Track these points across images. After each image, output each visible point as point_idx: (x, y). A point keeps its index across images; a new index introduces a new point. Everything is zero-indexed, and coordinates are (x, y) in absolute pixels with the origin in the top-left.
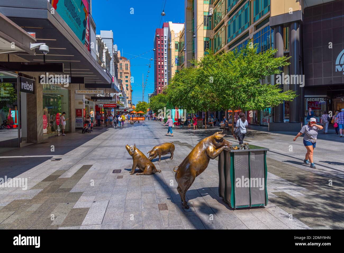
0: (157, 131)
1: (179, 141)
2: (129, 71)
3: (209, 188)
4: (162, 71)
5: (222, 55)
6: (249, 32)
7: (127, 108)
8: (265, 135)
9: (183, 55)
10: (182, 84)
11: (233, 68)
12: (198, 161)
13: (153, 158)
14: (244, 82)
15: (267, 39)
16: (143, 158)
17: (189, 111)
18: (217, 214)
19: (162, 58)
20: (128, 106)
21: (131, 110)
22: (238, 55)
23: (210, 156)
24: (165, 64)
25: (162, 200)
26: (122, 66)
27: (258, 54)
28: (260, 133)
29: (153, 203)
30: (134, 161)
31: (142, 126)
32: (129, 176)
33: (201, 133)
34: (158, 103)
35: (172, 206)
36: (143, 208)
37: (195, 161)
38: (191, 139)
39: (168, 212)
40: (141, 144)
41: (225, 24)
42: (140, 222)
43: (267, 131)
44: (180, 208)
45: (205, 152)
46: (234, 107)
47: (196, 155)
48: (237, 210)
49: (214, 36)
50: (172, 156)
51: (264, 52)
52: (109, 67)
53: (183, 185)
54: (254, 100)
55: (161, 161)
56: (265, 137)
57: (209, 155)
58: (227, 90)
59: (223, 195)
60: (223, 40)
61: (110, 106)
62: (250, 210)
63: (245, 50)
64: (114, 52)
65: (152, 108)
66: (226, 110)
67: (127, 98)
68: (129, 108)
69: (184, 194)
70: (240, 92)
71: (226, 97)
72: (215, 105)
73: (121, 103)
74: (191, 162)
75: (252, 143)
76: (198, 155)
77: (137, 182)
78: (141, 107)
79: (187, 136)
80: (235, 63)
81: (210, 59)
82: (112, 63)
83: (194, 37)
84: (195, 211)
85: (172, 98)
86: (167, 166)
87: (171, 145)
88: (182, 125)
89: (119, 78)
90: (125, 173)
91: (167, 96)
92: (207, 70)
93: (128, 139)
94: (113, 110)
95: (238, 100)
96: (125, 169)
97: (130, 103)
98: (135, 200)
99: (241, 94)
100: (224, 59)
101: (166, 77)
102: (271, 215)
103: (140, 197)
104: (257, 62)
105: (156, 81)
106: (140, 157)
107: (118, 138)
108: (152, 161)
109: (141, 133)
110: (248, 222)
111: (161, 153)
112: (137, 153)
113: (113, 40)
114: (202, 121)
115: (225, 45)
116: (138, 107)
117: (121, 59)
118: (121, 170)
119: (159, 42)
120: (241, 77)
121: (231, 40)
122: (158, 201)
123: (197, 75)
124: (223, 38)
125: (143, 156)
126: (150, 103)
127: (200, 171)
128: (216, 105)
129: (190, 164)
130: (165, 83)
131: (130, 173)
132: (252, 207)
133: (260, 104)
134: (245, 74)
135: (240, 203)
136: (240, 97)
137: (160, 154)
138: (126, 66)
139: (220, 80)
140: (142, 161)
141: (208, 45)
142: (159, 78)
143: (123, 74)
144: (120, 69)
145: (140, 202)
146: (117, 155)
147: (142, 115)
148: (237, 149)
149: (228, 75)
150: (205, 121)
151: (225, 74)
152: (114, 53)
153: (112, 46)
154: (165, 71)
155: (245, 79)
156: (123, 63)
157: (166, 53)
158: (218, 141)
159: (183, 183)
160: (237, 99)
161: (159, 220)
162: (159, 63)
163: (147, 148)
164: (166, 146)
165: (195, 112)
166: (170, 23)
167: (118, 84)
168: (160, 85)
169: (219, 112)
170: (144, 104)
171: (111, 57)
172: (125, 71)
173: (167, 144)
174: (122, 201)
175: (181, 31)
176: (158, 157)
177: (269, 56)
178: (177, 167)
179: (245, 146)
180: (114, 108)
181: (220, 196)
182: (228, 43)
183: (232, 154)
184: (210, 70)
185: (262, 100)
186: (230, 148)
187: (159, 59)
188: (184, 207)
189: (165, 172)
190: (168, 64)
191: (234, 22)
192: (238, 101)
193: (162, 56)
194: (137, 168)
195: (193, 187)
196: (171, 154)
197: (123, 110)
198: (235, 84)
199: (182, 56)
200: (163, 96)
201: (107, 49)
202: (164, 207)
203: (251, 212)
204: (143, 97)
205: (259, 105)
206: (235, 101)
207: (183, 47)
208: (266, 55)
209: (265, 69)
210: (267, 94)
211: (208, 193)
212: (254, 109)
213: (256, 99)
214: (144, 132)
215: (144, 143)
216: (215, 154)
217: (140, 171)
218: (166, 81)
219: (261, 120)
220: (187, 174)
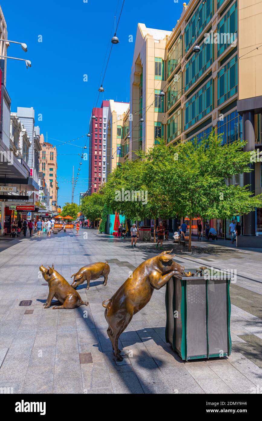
0: (89, 244)
1: (118, 259)
2: (54, 162)
3: (153, 329)
4: (100, 164)
5: (177, 146)
6: (211, 117)
7: (50, 211)
8: (232, 252)
9: (128, 143)
10: (124, 182)
11: (191, 164)
12: (137, 292)
13: (79, 284)
14: (205, 182)
15: (235, 127)
16: (63, 285)
17: (133, 218)
18: (161, 369)
19: (99, 146)
20: (51, 208)
21: (56, 214)
22: (198, 147)
23: (154, 285)
24: (104, 154)
25: (85, 347)
26: (45, 154)
27: (222, 146)
28: (225, 250)
29: (72, 352)
30: (51, 288)
31: (69, 237)
32: (42, 310)
33: (148, 248)
34: (92, 206)
35: (99, 358)
36: (56, 360)
37: (133, 291)
38: (134, 257)
39: (92, 366)
40: (64, 263)
41: (182, 106)
42: (50, 382)
43: (235, 247)
44: (110, 359)
45: (147, 279)
46: (192, 214)
47: (134, 283)
48: (190, 362)
49: (168, 121)
50: (106, 281)
51: (230, 144)
52: (27, 156)
53: (115, 326)
54: (217, 206)
55: (91, 288)
56: (232, 255)
57: (153, 283)
58: (183, 191)
59: (171, 339)
60: (179, 126)
61: (25, 209)
62: (208, 362)
63: (207, 140)
64: (34, 136)
65: (84, 211)
66: (182, 218)
67: (50, 198)
68: (53, 211)
69: (116, 339)
70: (199, 194)
71: (182, 201)
72: (167, 211)
73: (41, 204)
74: (127, 294)
75: (214, 263)
76: (137, 283)
77: (53, 320)
78: (70, 212)
79: (129, 252)
80: (194, 157)
81: (161, 151)
82: (31, 150)
83: (142, 121)
84: (131, 364)
85: (111, 199)
86: (97, 295)
87: (105, 266)
88: (123, 236)
89: (41, 170)
90: (37, 306)
91: (104, 197)
92: (157, 165)
93: (47, 255)
94: (30, 213)
95: (197, 205)
96: (37, 300)
97: (55, 205)
98: (47, 348)
99: (201, 197)
100: (180, 151)
101: (105, 172)
102: (235, 369)
103: (54, 343)
104: (222, 156)
105: (91, 176)
106: (59, 283)
107: (33, 254)
108: (75, 288)
109: (67, 246)
110: (204, 380)
111: (91, 277)
112: (55, 277)
113: (34, 120)
114: (150, 231)
115: (182, 132)
116: (65, 211)
117: (44, 145)
118: (32, 301)
119: (96, 125)
120: (201, 175)
121: (189, 127)
122: (80, 350)
123: (145, 171)
124: (179, 124)
125: (63, 281)
126: (82, 205)
127: (140, 306)
128: (169, 211)
129: (126, 297)
130: (102, 179)
131: (44, 307)
132: (209, 358)
133: (225, 211)
134: (206, 171)
135: (194, 352)
136: (199, 201)
137: (89, 278)
138: (51, 155)
139: (174, 178)
140: (62, 289)
141: (160, 132)
142: (95, 172)
143: (46, 165)
144: (43, 159)
145: (54, 350)
146: (28, 279)
147: (71, 222)
148: (190, 276)
149: (184, 172)
150: (153, 232)
151: (181, 171)
152: (34, 138)
153: (32, 128)
154: (103, 163)
155: (206, 178)
156: (47, 150)
157: (105, 140)
158: (165, 263)
159: (116, 323)
160: (195, 204)
161: (78, 379)
162: (96, 152)
163: (72, 268)
164: (98, 268)
165: (142, 219)
166: (112, 102)
167: (39, 179)
168: (96, 182)
169: (173, 220)
170: (74, 206)
171: (31, 142)
172: (49, 162)
173: (99, 265)
174: (27, 349)
175: (126, 112)
176: (85, 282)
177: (236, 149)
178: (107, 301)
179: (201, 271)
180: (31, 211)
181: (168, 341)
182: (185, 130)
183: (184, 283)
184: (161, 165)
185: (227, 206)
186: (182, 273)
187: (96, 148)
188: (116, 358)
189: (94, 304)
190: (107, 154)
191: (193, 104)
192: (197, 207)
193: (100, 144)
194: (55, 299)
195: (131, 328)
196: (105, 278)
197: (44, 214)
198: (193, 184)
199: (126, 145)
200: (99, 196)
201: (25, 132)
202: (87, 358)
203: (209, 366)
204: (73, 197)
205: (224, 213)
206: (194, 206)
207: (127, 133)
208: (233, 148)
209: (232, 166)
210: (234, 198)
211: (151, 336)
212: (218, 217)
213: (221, 205)
214: (71, 246)
215: (69, 262)
216: (161, 282)
217: (59, 303)
218: (104, 176)
219: (227, 232)
220: (122, 311)
